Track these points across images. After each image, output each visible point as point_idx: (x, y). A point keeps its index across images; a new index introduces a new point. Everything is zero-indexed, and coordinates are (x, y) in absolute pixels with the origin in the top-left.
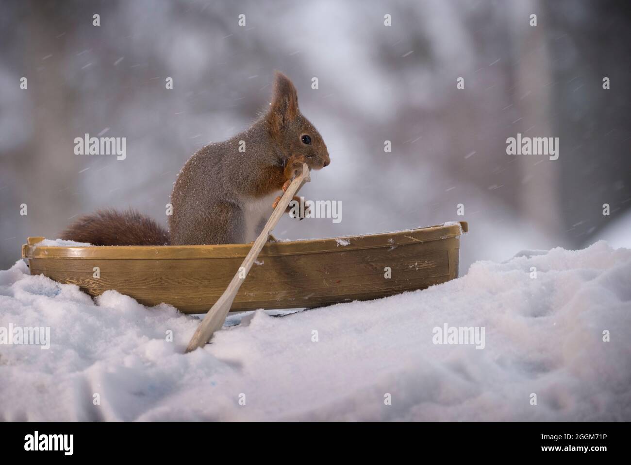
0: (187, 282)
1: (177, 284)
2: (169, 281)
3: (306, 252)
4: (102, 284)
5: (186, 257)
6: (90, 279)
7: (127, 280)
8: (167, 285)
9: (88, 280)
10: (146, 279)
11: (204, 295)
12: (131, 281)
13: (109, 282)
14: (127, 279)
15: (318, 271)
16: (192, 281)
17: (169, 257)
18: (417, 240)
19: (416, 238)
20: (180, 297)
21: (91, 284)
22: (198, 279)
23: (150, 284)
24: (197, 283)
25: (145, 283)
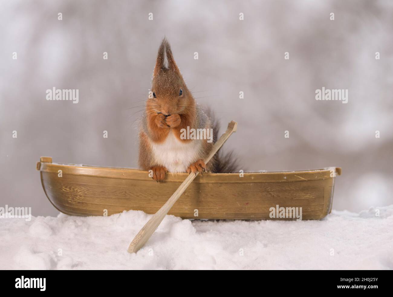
0: (142, 196)
1: (136, 196)
2: (131, 194)
3: (226, 182)
4: (86, 193)
5: (143, 179)
6: (78, 189)
7: (103, 192)
8: (130, 197)
9: (77, 189)
10: (115, 192)
11: (154, 206)
12: (105, 192)
13: (91, 192)
14: (102, 190)
15: (233, 195)
16: (146, 196)
17: (132, 178)
18: (303, 179)
19: (303, 177)
20: (138, 206)
21: (79, 192)
22: (151, 195)
23: (118, 195)
24: (150, 197)
25: (114, 194)
